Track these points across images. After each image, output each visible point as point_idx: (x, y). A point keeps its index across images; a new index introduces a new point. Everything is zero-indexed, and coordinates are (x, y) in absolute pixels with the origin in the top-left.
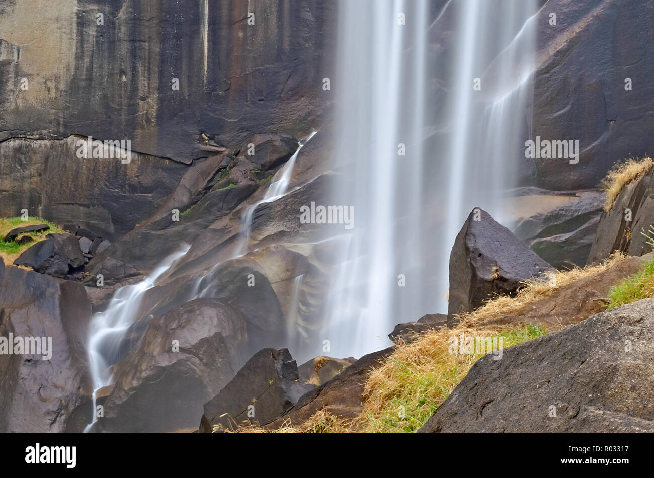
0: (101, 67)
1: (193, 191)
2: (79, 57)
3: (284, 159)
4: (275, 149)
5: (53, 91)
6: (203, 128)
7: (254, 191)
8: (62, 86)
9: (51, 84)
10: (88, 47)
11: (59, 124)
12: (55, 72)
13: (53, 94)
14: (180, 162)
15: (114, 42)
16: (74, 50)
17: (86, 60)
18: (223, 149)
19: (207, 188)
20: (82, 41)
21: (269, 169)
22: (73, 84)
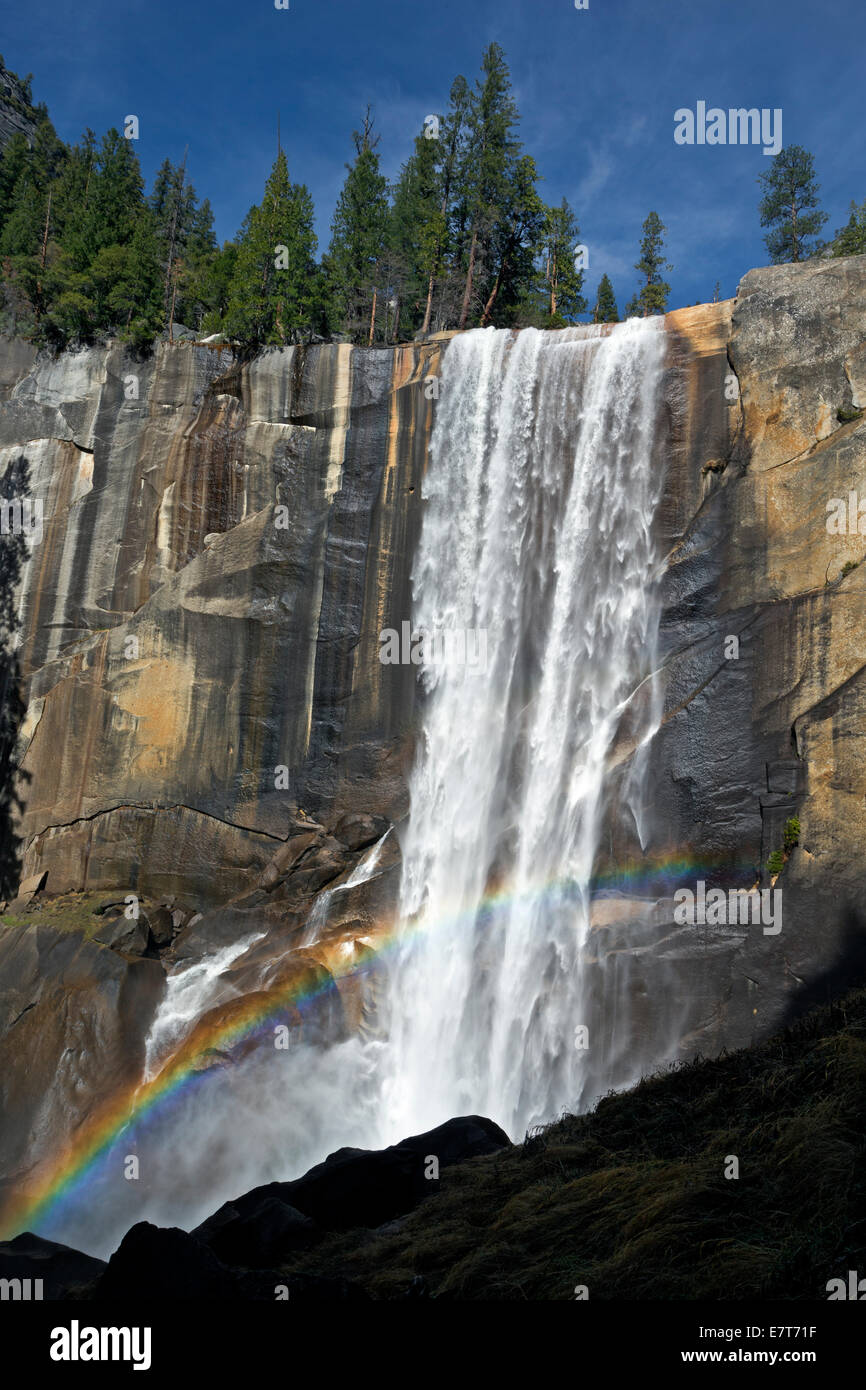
0: (211, 740)
1: (282, 870)
2: (191, 730)
3: (373, 842)
4: (363, 831)
5: (165, 761)
6: (301, 804)
7: (339, 873)
8: (173, 757)
9: (164, 755)
10: (199, 719)
11: (166, 794)
12: (168, 742)
13: (165, 764)
14: (276, 838)
15: (224, 715)
16: (187, 723)
17: (198, 732)
18: (318, 826)
19: (295, 868)
20: (194, 714)
21: (356, 851)
22: (184, 755)
